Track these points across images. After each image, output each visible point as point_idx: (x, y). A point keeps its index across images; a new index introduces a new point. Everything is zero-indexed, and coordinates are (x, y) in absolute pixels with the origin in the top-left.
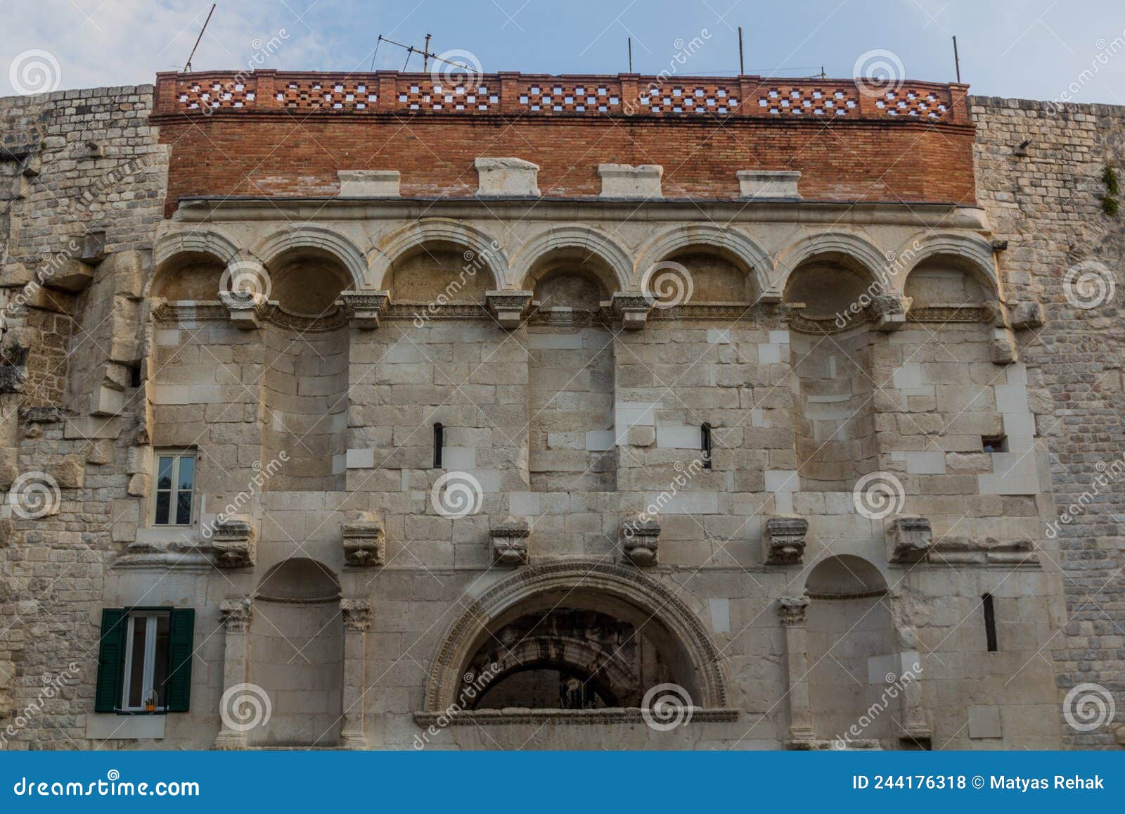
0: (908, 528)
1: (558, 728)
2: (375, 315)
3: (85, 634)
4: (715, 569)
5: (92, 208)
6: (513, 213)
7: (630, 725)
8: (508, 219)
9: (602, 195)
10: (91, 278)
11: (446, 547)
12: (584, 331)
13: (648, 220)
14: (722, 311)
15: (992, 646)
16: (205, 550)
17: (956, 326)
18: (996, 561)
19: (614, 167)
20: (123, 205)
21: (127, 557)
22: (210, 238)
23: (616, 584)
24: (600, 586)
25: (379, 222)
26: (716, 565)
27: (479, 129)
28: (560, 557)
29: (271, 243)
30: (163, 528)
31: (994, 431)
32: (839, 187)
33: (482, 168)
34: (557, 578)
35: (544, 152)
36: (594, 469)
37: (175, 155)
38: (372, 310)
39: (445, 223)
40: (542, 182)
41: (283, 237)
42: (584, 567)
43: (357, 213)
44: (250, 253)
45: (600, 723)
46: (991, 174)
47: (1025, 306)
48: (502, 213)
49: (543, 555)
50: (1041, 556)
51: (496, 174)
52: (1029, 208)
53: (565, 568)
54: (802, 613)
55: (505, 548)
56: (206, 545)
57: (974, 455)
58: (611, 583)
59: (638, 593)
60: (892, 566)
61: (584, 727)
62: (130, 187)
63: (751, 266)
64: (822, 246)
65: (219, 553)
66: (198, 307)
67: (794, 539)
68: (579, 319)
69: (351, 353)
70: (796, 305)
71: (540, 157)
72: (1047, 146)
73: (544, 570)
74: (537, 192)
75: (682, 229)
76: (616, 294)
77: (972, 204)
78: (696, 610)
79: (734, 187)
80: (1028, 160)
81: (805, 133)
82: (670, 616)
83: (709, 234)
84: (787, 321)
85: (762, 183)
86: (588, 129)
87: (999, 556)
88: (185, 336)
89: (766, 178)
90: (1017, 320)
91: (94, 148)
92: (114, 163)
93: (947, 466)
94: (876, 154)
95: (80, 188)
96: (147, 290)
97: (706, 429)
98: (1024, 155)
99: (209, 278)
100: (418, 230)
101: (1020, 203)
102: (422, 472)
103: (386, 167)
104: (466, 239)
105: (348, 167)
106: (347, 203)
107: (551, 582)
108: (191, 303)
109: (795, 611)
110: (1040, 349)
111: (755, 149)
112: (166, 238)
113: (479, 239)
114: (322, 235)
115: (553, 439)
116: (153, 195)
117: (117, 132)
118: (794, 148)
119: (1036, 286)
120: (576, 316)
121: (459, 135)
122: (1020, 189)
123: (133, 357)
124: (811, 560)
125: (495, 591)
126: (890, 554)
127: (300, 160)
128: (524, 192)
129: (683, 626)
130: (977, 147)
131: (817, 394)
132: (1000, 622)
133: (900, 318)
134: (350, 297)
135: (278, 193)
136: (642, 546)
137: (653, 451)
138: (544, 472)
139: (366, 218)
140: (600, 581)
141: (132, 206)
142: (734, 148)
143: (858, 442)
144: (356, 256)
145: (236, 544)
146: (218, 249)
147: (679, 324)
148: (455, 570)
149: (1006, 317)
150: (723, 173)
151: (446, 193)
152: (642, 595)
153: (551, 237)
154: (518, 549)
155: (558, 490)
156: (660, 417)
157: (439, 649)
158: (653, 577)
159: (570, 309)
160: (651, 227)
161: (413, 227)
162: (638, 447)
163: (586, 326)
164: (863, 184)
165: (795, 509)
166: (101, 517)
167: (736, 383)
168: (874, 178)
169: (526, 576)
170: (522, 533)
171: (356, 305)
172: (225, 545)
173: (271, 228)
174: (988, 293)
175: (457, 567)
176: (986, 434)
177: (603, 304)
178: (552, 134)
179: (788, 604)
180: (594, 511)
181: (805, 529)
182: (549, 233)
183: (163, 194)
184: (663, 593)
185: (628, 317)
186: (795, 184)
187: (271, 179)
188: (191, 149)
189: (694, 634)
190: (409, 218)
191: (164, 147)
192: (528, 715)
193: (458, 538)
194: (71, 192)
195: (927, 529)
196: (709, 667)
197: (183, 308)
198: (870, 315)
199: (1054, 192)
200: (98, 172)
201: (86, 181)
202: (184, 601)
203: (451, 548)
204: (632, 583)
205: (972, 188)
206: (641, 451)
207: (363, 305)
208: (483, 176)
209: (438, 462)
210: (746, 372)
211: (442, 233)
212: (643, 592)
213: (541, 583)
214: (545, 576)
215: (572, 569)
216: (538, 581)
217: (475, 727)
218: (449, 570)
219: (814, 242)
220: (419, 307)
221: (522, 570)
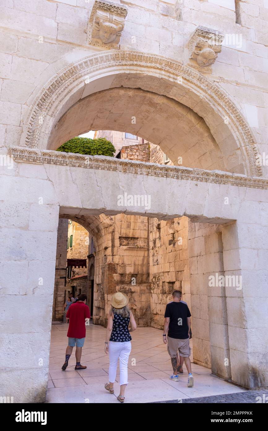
1: (139, 176)
4: (247, 85)
7: (195, 182)
11: (50, 23)
24: (171, 80)
26: (248, 83)
34: (140, 66)
45: (173, 177)
53: (146, 59)
55: (105, 21)
59: (198, 89)
61: (161, 179)
82: (220, 109)
107: (135, 68)
136: (210, 46)
140: (172, 76)
148: (57, 40)
152: (201, 91)
154: (117, 24)
158: (211, 82)
169: (116, 57)
170: (121, 12)
175: (60, 38)
180: (167, 29)
189: (238, 124)
193: (59, 18)
196: (248, 148)
203: (54, 25)
204: (195, 82)
212: (202, 89)
213: (128, 67)
214: (131, 62)
215: (151, 62)
216: (125, 65)
217: (68, 168)
218: (52, 39)
221: (114, 51)
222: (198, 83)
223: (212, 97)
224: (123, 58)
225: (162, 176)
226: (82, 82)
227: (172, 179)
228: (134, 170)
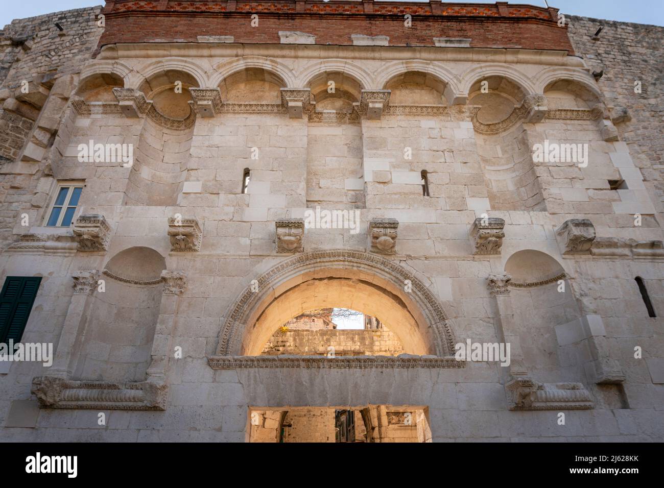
0: (577, 225)
1: (322, 371)
2: (210, 103)
4: (437, 258)
5: (53, 58)
6: (300, 53)
7: (380, 369)
8: (296, 57)
9: (353, 44)
10: (46, 97)
11: (245, 241)
12: (343, 126)
13: (381, 59)
14: (430, 110)
15: (652, 313)
16: (73, 239)
17: (576, 122)
18: (639, 255)
19: (360, 36)
20: (71, 55)
21: (18, 245)
22: (115, 65)
23: (367, 267)
24: (355, 268)
25: (218, 58)
26: (439, 255)
27: (282, 21)
28: (326, 247)
29: (153, 70)
30: (49, 228)
31: (616, 178)
33: (282, 36)
34: (324, 262)
35: (319, 31)
36: (350, 200)
37: (105, 33)
38: (208, 100)
39: (258, 59)
40: (317, 40)
41: (159, 65)
42: (343, 255)
43: (206, 53)
44: (138, 72)
45: (356, 367)
46: (582, 46)
47: (619, 109)
48: (292, 53)
49: (314, 246)
51: (291, 38)
53: (329, 255)
54: (506, 286)
55: (285, 236)
56: (73, 234)
57: (605, 191)
58: (363, 266)
59: (383, 273)
60: (567, 256)
62: (76, 47)
63: (447, 81)
64: (488, 72)
66: (104, 106)
67: (495, 231)
68: (340, 117)
69: (195, 130)
70: (475, 106)
71: (316, 33)
73: (314, 257)
75: (403, 63)
76: (363, 91)
77: (574, 55)
78: (426, 284)
80: (600, 42)
81: (471, 24)
83: (418, 66)
84: (471, 116)
85: (448, 44)
86: (345, 22)
87: (641, 251)
88: (93, 122)
89: (450, 41)
90: (615, 116)
91: (61, 30)
92: (71, 38)
93: (589, 197)
94: (514, 33)
95: (50, 50)
96: (73, 93)
97: (424, 174)
100: (242, 62)
101: (601, 60)
102: (234, 196)
103: (226, 35)
104: (270, 66)
106: (200, 46)
107: (319, 265)
108: (100, 103)
109: (501, 284)
110: (633, 133)
111: (442, 30)
112: (89, 66)
113: (279, 67)
114: (183, 64)
115: (323, 183)
116: (88, 49)
117: (77, 25)
119: (622, 100)
120: (338, 116)
121: (271, 23)
122: (599, 55)
123: (55, 126)
128: (307, 43)
129: (417, 295)
130: (570, 35)
131: (492, 166)
133: (544, 108)
134: (195, 91)
136: (385, 235)
137: (390, 185)
138: (316, 201)
139: (211, 56)
140: (355, 264)
141: (75, 55)
142: (430, 30)
143: (523, 189)
144: (202, 73)
145: (92, 230)
146: (119, 71)
147: (402, 117)
148: (250, 256)
149: (608, 114)
152: (386, 274)
154: (295, 236)
156: (394, 166)
157: (233, 307)
158: (396, 263)
159: (335, 111)
160: (383, 63)
161: (238, 60)
162: (379, 183)
163: (345, 123)
166: (11, 219)
167: (442, 149)
169: (300, 260)
170: (298, 225)
171: (198, 96)
172: (83, 229)
173: (153, 61)
175: (252, 253)
176: (609, 179)
177: (354, 104)
179: (495, 279)
181: (503, 225)
182: (321, 63)
183: (94, 48)
184: (402, 273)
185: (371, 105)
186: (468, 43)
189: (425, 301)
190: (237, 56)
191: (102, 29)
193: (253, 235)
194: (44, 53)
195: (591, 226)
196: (439, 325)
197: (94, 106)
198: (524, 111)
199: (619, 57)
200: (61, 42)
201: (53, 47)
202: (51, 274)
203: (248, 242)
204: (379, 266)
206: (382, 185)
207: (203, 96)
210: (447, 143)
211: (256, 64)
212: (387, 272)
213: (312, 266)
214: (315, 261)
215: (334, 256)
216: (310, 264)
217: (256, 369)
218: (246, 256)
219: (484, 69)
220: (240, 105)
221: (297, 255)
222: (382, 267)
223: (397, 278)
224: (307, 259)
225: (345, 368)
226: (270, 288)
227: (355, 369)
228: (316, 365)
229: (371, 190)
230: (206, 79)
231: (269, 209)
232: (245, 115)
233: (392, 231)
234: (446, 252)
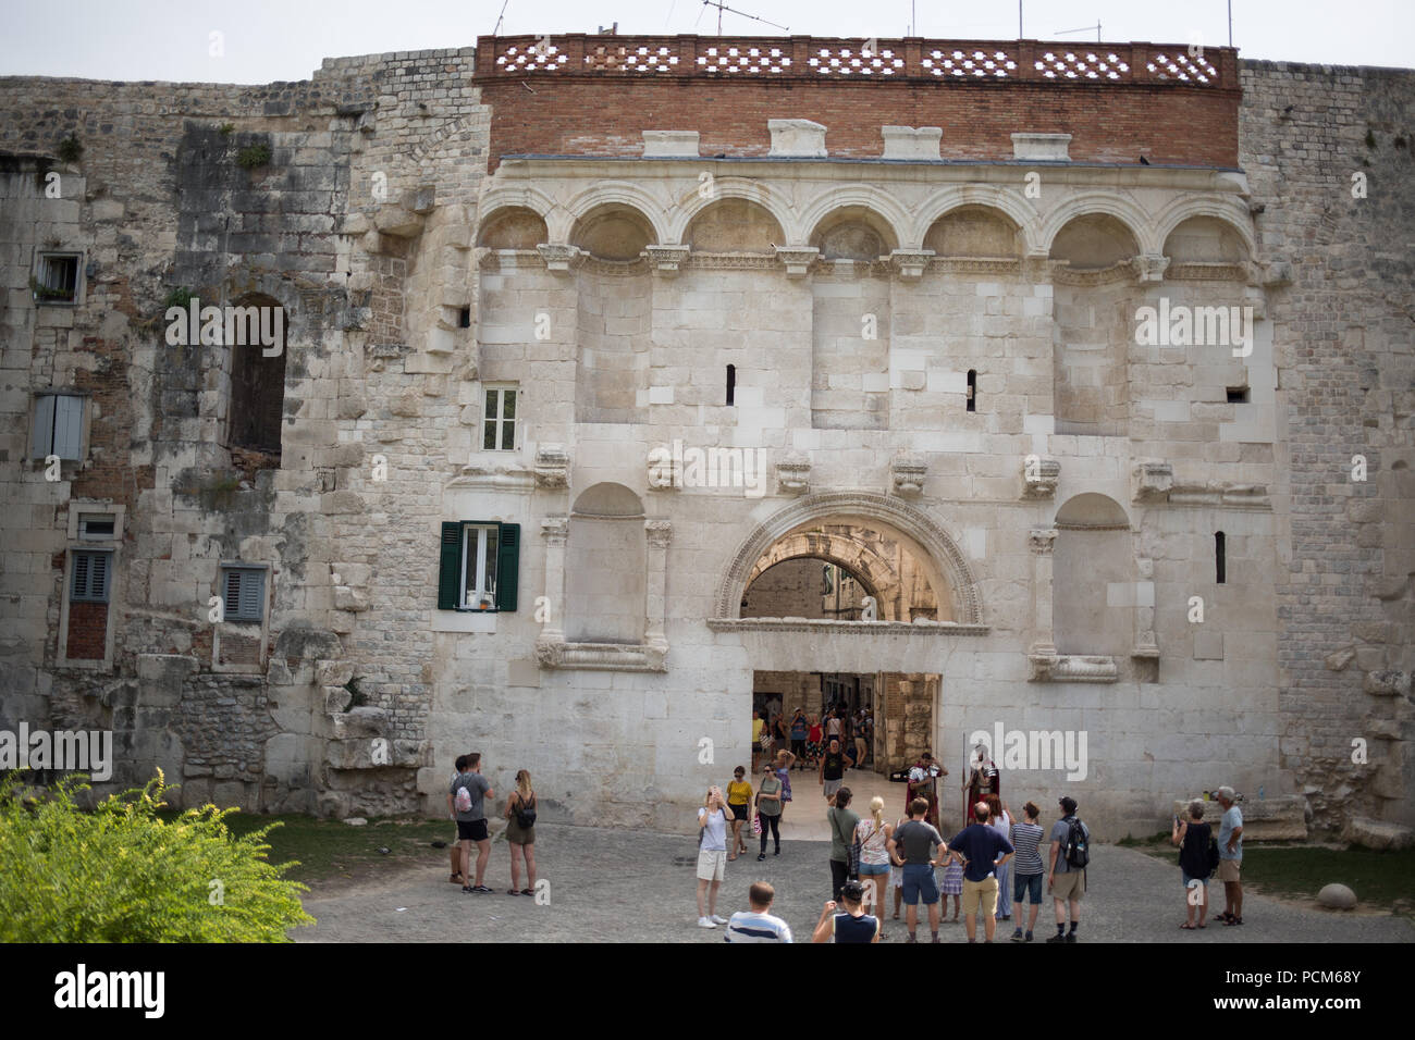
0: (1151, 473)
1: (831, 636)
2: (676, 267)
3: (429, 543)
5: (423, 163)
6: (802, 173)
8: (797, 178)
9: (884, 157)
10: (423, 228)
12: (864, 281)
13: (926, 182)
14: (992, 266)
15: (1221, 578)
16: (528, 474)
17: (1210, 284)
18: (1230, 503)
19: (897, 129)
20: (450, 162)
21: (461, 478)
22: (528, 194)
23: (887, 514)
24: (872, 514)
25: (679, 181)
26: (976, 499)
27: (773, 92)
28: (837, 487)
29: (583, 199)
30: (490, 452)
31: (1236, 383)
32: (1108, 150)
33: (774, 129)
34: (835, 506)
35: (831, 114)
36: (869, 409)
37: (496, 115)
38: (673, 263)
39: (741, 182)
40: (829, 143)
41: (594, 194)
42: (858, 497)
43: (661, 172)
44: (564, 208)
46: (1255, 139)
47: (1277, 267)
48: (791, 172)
49: (822, 487)
50: (1273, 499)
51: (788, 135)
52: (1289, 171)
53: (841, 498)
54: (1052, 545)
55: (788, 481)
56: (529, 469)
57: (1217, 405)
58: (883, 512)
59: (905, 521)
60: (1137, 504)
61: (853, 636)
62: (456, 144)
63: (1020, 224)
64: (1089, 208)
65: (542, 480)
66: (518, 256)
67: (1047, 479)
68: (860, 271)
69: (654, 301)
70: (1060, 262)
71: (827, 118)
72: (1312, 109)
73: (823, 500)
74: (825, 153)
75: (958, 190)
76: (894, 252)
77: (1235, 168)
78: (956, 538)
79: (1008, 149)
80: (1291, 123)
81: (1076, 97)
82: (932, 543)
83: (980, 195)
84: (1051, 277)
85: (1034, 145)
86: (874, 92)
87: (1233, 499)
88: (507, 282)
89: (1038, 141)
90: (1268, 279)
91: (423, 107)
92: (441, 122)
93: (1192, 415)
94: (1146, 117)
95: (412, 144)
96: (473, 241)
97: (972, 376)
98: (1290, 119)
99: (527, 229)
100: (715, 189)
101: (1280, 166)
102: (716, 409)
103: (686, 128)
104: (757, 196)
105: (652, 128)
106: (652, 162)
107: (830, 509)
108: (512, 252)
109: (1044, 543)
110: (1288, 307)
111: (1030, 111)
112: (489, 193)
113: (772, 198)
114: (629, 193)
115: (833, 381)
116: (477, 152)
117: (443, 92)
118: (1067, 112)
119: (1289, 248)
120: (857, 268)
121: (754, 97)
122: (1281, 152)
123: (463, 302)
124: (1062, 497)
125: (779, 516)
126: (1134, 494)
127: (607, 121)
128: (813, 153)
129: (944, 551)
130: (1243, 111)
131: (1076, 343)
132: (1230, 557)
133: (1158, 277)
134: (654, 251)
135: (588, 152)
136: (910, 482)
137: (923, 394)
138: (824, 411)
139: (668, 177)
140: (873, 510)
141: (458, 162)
142: (1009, 111)
143: (1111, 388)
144: (660, 213)
145: (556, 471)
146: (537, 205)
147: (951, 278)
148: (744, 496)
149: (1257, 276)
150: (998, 135)
151: (741, 153)
152: (908, 523)
153: (837, 196)
154: (801, 482)
155: (837, 427)
156: (932, 363)
157: (730, 564)
158: (922, 509)
159: (851, 261)
160: (929, 187)
162: (909, 390)
163: (867, 276)
164: (1130, 147)
165: (1049, 450)
166: (440, 443)
167: (1000, 333)
168: (1142, 142)
169: (806, 504)
170: (805, 468)
171: (659, 258)
172: (547, 471)
173: (582, 186)
174: (1243, 253)
176: (1230, 385)
177: (882, 258)
178: (839, 97)
179: (1039, 536)
180: (868, 448)
181: (1057, 471)
182: (835, 192)
183: (486, 152)
184: (928, 523)
185: (905, 272)
186: (1066, 147)
187: (581, 139)
188: (510, 109)
189: (953, 560)
191: (486, 107)
192: (805, 624)
194: (404, 148)
195: (1169, 473)
196: (965, 587)
197: (505, 257)
198: (1131, 273)
199: (1315, 155)
200: (427, 131)
201: (416, 139)
202: (509, 517)
204: (901, 513)
205: (1235, 153)
206: (912, 394)
207: (665, 258)
208: (775, 137)
209: (730, 399)
210: (1011, 323)
211: (737, 192)
212: (910, 521)
213: (820, 510)
214: (824, 505)
215: (847, 499)
216: (817, 509)
218: (739, 497)
219: (1081, 203)
220: (715, 259)
221: (803, 499)
222: (904, 514)
223: (922, 529)
224: (814, 503)
226: (770, 539)
229: (898, 402)
230: (666, 223)
231: (764, 429)
232: (722, 274)
233: (919, 477)
234: (985, 494)
